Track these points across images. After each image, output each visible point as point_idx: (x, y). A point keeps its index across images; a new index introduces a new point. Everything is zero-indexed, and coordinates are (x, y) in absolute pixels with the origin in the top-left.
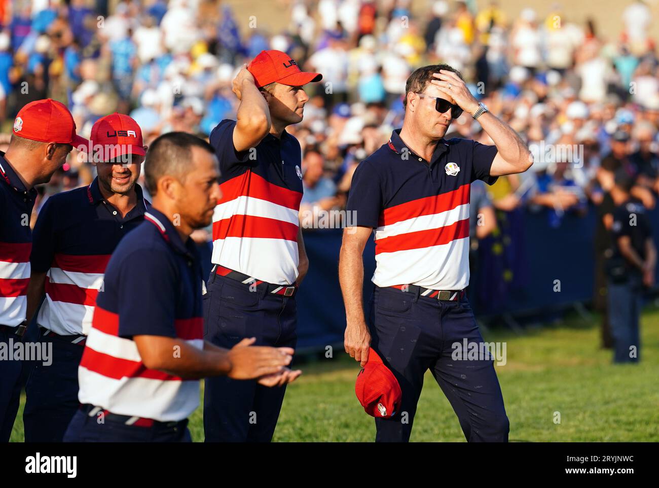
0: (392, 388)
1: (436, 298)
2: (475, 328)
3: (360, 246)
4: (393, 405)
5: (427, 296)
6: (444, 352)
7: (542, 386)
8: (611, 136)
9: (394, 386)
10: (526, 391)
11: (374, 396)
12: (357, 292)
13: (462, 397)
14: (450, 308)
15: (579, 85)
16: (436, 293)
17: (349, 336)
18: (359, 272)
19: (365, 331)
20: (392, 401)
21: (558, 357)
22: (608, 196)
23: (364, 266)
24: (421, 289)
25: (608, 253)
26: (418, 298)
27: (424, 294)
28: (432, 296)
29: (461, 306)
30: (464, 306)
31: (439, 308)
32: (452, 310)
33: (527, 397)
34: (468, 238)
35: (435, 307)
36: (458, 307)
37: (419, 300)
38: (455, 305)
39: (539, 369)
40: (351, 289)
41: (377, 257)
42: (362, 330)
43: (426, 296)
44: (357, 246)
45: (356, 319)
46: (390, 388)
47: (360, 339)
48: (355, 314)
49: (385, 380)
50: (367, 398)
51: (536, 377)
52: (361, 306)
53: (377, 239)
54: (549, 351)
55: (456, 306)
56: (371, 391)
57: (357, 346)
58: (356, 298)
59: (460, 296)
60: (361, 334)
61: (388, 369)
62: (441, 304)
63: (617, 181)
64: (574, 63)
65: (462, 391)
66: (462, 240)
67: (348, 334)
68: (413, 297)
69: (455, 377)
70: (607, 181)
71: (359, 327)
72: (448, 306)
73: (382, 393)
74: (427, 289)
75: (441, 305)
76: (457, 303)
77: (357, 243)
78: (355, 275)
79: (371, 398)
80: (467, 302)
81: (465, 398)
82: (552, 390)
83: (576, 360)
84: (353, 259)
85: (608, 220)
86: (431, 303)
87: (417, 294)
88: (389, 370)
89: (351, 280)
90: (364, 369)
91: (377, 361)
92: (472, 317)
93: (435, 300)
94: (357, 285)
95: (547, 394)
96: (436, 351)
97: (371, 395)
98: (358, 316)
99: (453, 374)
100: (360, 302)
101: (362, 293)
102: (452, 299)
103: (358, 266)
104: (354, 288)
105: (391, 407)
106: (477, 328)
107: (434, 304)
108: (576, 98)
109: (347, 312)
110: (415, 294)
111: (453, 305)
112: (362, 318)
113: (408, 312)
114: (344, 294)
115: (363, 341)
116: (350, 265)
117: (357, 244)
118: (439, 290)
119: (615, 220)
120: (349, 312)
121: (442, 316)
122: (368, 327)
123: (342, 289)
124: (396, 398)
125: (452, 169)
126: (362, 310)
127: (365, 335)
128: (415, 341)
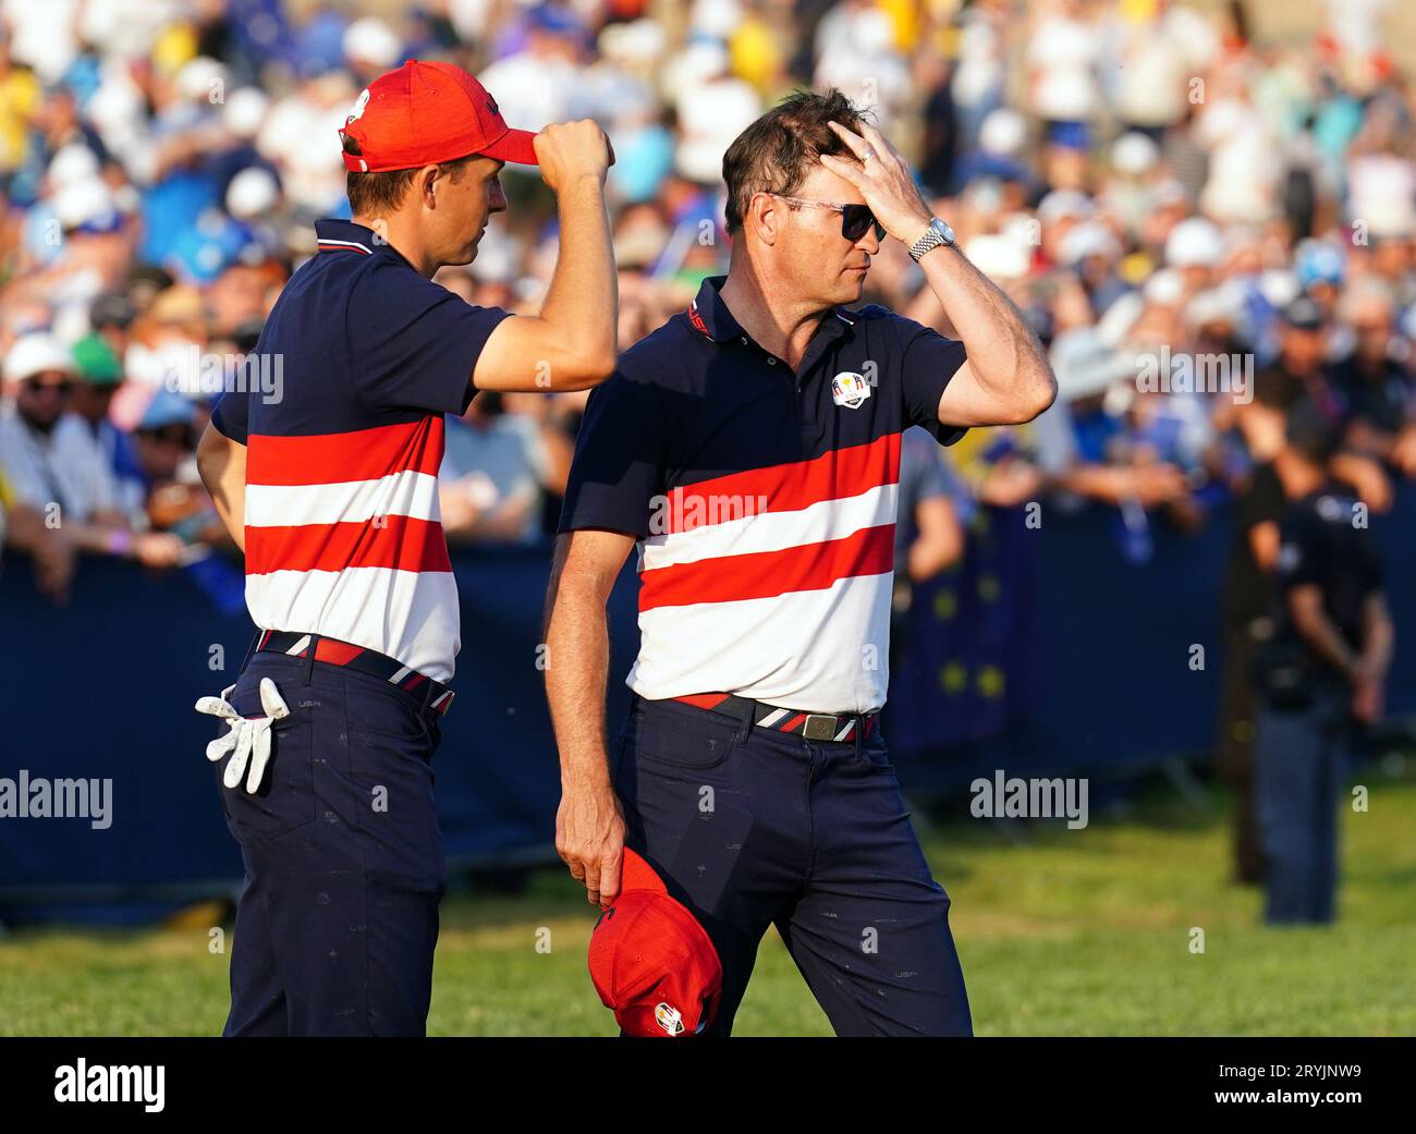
0: (692, 955)
1: (797, 733)
2: (898, 817)
3: (600, 585)
4: (699, 1000)
5: (773, 728)
6: (815, 879)
7: (1066, 978)
8: (1282, 315)
9: (697, 949)
10: (1027, 991)
11: (643, 977)
12: (592, 708)
13: (860, 998)
14: (835, 763)
15: (1199, 173)
16: (797, 721)
17: (567, 828)
18: (598, 654)
19: (612, 812)
20: (695, 988)
21: (1114, 903)
22: (1267, 473)
23: (610, 637)
24: (758, 708)
25: (1261, 629)
26: (750, 731)
27: (767, 722)
28: (789, 727)
29: (865, 757)
30: (873, 759)
31: (805, 761)
32: (842, 768)
33: (1027, 1008)
34: (890, 575)
35: (794, 758)
36: (856, 759)
37: (752, 739)
38: (850, 752)
39: (1061, 934)
40: (575, 698)
41: (646, 620)
42: (603, 805)
43: (771, 728)
44: (594, 584)
45: (585, 781)
46: (687, 954)
47: (598, 833)
48: (586, 766)
49: (672, 933)
50: (625, 985)
51: (1053, 955)
52: (600, 746)
53: (647, 568)
54: (1092, 886)
55: (853, 755)
56: (633, 964)
57: (589, 851)
58: (588, 723)
59: (863, 733)
60: (600, 820)
61: (681, 907)
62: (812, 750)
63: (1292, 435)
64: (1189, 116)
65: (863, 983)
66: (874, 578)
67: (564, 820)
68: (736, 730)
69: (845, 948)
70: (1267, 434)
71: (594, 801)
72: (829, 755)
73: (666, 970)
74: (777, 708)
75: (810, 754)
76: (854, 749)
77: (593, 577)
78: (588, 661)
79: (635, 984)
80: (882, 749)
81: (868, 1004)
82: (1094, 990)
83: (1163, 913)
84: (583, 619)
85: (1266, 540)
86: (783, 748)
87: (747, 722)
88: (685, 909)
89: (575, 673)
90: (612, 910)
91: (650, 887)
92: (893, 788)
93: (795, 739)
94: (591, 688)
95: (1079, 1001)
96: (792, 875)
97: (634, 975)
98: (592, 772)
99: (836, 937)
100: (598, 735)
101: (604, 711)
102: (840, 737)
103: (596, 639)
104: (583, 695)
105: (695, 1008)
106: (907, 817)
107: (792, 751)
108: (1190, 210)
109: (562, 761)
110: (740, 720)
111: (843, 753)
112: (603, 776)
113: (720, 769)
114: (555, 712)
115: (605, 839)
116: (575, 633)
117: (595, 579)
118: (807, 713)
119: (1284, 540)
120: (567, 761)
121: (814, 782)
122: (619, 802)
123: (550, 697)
124: (707, 983)
125: (851, 389)
126: (604, 756)
127: (612, 822)
128: (738, 847)
